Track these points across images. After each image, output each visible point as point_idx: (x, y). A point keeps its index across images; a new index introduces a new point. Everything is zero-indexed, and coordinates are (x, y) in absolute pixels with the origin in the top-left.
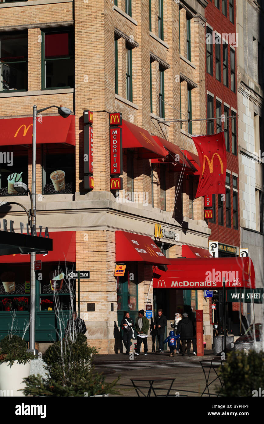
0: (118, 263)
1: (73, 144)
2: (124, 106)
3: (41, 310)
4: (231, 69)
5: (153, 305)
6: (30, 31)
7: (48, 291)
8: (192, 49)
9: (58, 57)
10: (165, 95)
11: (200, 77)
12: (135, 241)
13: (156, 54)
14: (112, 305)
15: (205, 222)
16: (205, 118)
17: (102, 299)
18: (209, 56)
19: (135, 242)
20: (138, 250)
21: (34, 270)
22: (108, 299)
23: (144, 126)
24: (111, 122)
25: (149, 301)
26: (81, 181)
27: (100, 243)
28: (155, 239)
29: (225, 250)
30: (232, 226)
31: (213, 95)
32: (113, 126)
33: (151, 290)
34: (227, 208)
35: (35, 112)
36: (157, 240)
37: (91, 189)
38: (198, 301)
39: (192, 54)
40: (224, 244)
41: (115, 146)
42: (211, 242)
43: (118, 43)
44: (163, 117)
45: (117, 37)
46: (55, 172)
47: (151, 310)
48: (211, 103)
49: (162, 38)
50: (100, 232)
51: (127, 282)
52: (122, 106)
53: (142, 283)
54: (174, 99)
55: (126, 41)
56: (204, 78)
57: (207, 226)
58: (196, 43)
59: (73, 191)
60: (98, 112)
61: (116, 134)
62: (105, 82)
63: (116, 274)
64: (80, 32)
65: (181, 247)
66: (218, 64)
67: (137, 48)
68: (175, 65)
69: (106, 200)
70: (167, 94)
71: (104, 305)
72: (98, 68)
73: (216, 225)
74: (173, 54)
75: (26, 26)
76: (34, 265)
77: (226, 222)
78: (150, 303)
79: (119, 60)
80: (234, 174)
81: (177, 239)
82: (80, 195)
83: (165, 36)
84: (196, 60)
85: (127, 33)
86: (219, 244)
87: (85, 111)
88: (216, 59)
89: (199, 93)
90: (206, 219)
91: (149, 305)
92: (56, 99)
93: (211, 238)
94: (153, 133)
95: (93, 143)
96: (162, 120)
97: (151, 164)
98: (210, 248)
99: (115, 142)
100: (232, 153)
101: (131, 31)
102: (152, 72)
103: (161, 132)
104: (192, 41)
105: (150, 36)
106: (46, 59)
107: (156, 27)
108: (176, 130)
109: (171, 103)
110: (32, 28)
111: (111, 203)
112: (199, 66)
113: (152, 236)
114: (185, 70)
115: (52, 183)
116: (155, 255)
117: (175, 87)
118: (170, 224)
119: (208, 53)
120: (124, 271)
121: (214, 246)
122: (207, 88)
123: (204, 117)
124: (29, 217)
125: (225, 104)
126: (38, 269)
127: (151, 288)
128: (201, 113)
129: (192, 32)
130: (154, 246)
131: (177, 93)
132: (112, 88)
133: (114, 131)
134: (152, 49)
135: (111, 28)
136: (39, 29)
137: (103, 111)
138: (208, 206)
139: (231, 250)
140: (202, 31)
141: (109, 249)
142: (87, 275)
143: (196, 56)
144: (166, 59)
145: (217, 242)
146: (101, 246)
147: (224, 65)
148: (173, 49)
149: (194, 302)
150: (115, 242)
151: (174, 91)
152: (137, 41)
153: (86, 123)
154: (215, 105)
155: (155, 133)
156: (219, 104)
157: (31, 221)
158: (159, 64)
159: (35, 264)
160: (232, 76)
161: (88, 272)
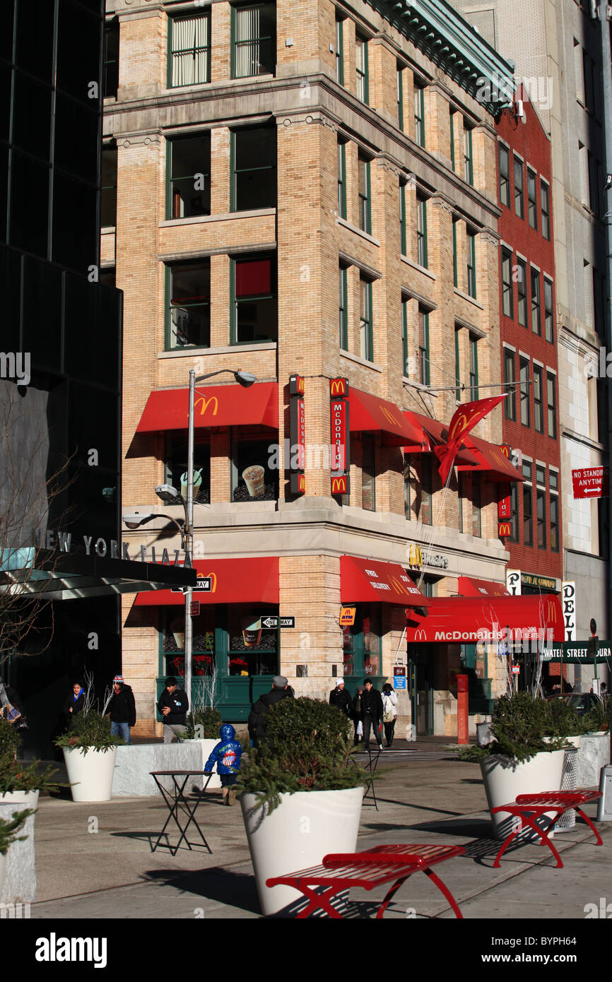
0: (344, 604)
1: (275, 426)
2: (357, 368)
3: (230, 674)
4: (546, 307)
5: (406, 668)
6: (213, 259)
7: (240, 647)
8: (477, 280)
9: (255, 296)
10: (430, 350)
11: (490, 321)
12: (371, 571)
13: (415, 288)
14: (334, 668)
15: (500, 541)
16: (499, 383)
17: (318, 658)
18: (506, 291)
19: (371, 573)
20: (374, 585)
21: (189, 616)
22: (327, 658)
23: (391, 397)
24: (332, 392)
25: (401, 661)
26: (287, 481)
27: (315, 575)
28: (409, 568)
29: (536, 584)
30: (548, 547)
31: (513, 349)
32: (335, 398)
33: (403, 645)
34: (539, 520)
35: (193, 380)
36: (413, 569)
37: (301, 493)
38: (488, 662)
39: (478, 287)
40: (534, 574)
41: (338, 429)
42: (510, 572)
43: (348, 273)
44: (428, 383)
45: (344, 264)
46: (250, 469)
47: (403, 674)
48: (511, 360)
49: (426, 266)
50: (314, 558)
51: (362, 633)
52: (353, 367)
53: (388, 635)
54: (445, 355)
55: (360, 270)
56: (498, 322)
57: (504, 547)
58: (483, 270)
59: (276, 497)
60: (312, 377)
61: (339, 411)
62: (323, 332)
63: (342, 621)
64: (285, 259)
65: (457, 580)
66: (522, 301)
67: (381, 280)
68: (447, 304)
69: (325, 510)
70: (433, 348)
71: (322, 668)
72: (311, 311)
73: (520, 546)
74: (442, 288)
75: (208, 252)
76: (189, 608)
77: (538, 541)
78: (402, 664)
79: (348, 298)
80: (552, 468)
81: (450, 567)
82: (286, 502)
83: (430, 261)
84: (484, 296)
85: (362, 259)
86: (522, 574)
87: (292, 377)
88: (520, 294)
89: (490, 346)
90: (501, 538)
91: (399, 668)
92: (251, 359)
93: (510, 565)
94: (409, 407)
95: (304, 424)
96: (424, 387)
97: (403, 454)
98: (509, 581)
99: (338, 422)
100: (550, 436)
101: (369, 256)
102: (408, 316)
103: (422, 405)
104: (477, 268)
105: (402, 260)
106: (237, 299)
107: (413, 248)
108: (448, 403)
109: (440, 361)
110: (216, 254)
111: (330, 514)
112: (489, 305)
113: (404, 563)
114: (465, 311)
115: (245, 485)
116: (403, 591)
117: (446, 338)
118: (434, 545)
119: (504, 286)
120: (354, 618)
121: (515, 577)
122: (504, 337)
123: (498, 380)
124: (183, 537)
125: (535, 361)
126: (195, 613)
127: (404, 642)
128: (492, 376)
129: (478, 255)
130: (405, 579)
131: (450, 346)
132: (334, 341)
133: (336, 406)
134: (406, 280)
135: (332, 252)
136: (227, 256)
137: (320, 376)
138: (504, 517)
139: (546, 583)
140: (493, 252)
141: (330, 584)
142: (291, 623)
143: (484, 290)
144: (431, 295)
145: (518, 572)
146: (316, 578)
147: (533, 302)
148: (443, 280)
149: (483, 662)
150: (339, 573)
151: (444, 344)
152: (380, 270)
153: (294, 394)
154: (517, 363)
155: (412, 407)
156: (524, 363)
157: (186, 542)
158: (419, 303)
159: (192, 607)
160: (548, 321)
161: (293, 618)
